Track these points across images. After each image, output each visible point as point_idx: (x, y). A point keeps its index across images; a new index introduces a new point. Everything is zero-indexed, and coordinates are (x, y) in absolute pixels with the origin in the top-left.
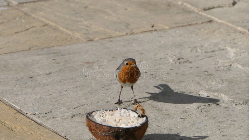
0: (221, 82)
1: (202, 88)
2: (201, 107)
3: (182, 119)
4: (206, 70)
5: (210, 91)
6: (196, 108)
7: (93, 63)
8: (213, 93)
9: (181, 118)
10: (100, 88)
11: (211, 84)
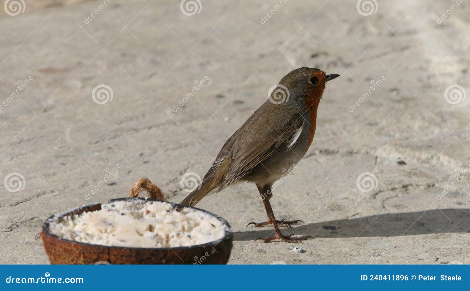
0: (438, 120)
1: (384, 139)
2: (383, 194)
3: (330, 231)
4: (392, 87)
5: (407, 146)
6: (368, 197)
7: (66, 70)
8: (417, 154)
9: (327, 228)
10: (90, 143)
11: (408, 127)
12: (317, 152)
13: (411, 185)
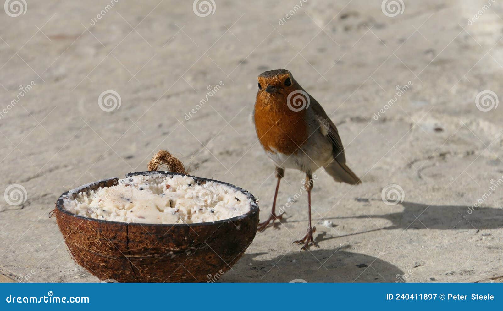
0: (477, 82)
1: (419, 104)
2: (419, 163)
3: (362, 203)
4: (428, 49)
5: (443, 112)
6: (403, 166)
7: (77, 36)
8: (455, 119)
9: (359, 200)
11: (445, 91)
12: (348, 120)
13: (449, 153)
